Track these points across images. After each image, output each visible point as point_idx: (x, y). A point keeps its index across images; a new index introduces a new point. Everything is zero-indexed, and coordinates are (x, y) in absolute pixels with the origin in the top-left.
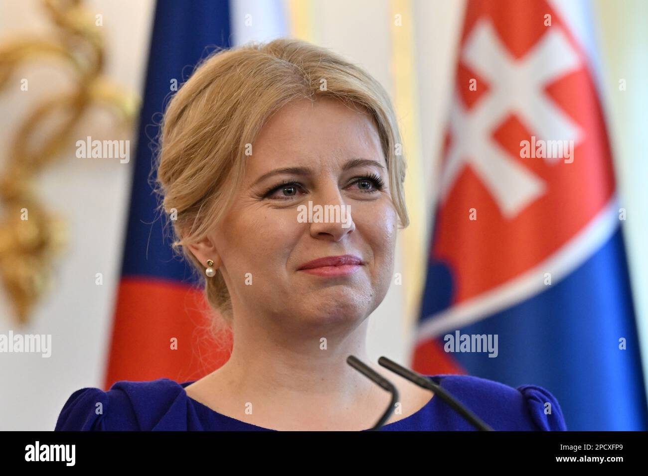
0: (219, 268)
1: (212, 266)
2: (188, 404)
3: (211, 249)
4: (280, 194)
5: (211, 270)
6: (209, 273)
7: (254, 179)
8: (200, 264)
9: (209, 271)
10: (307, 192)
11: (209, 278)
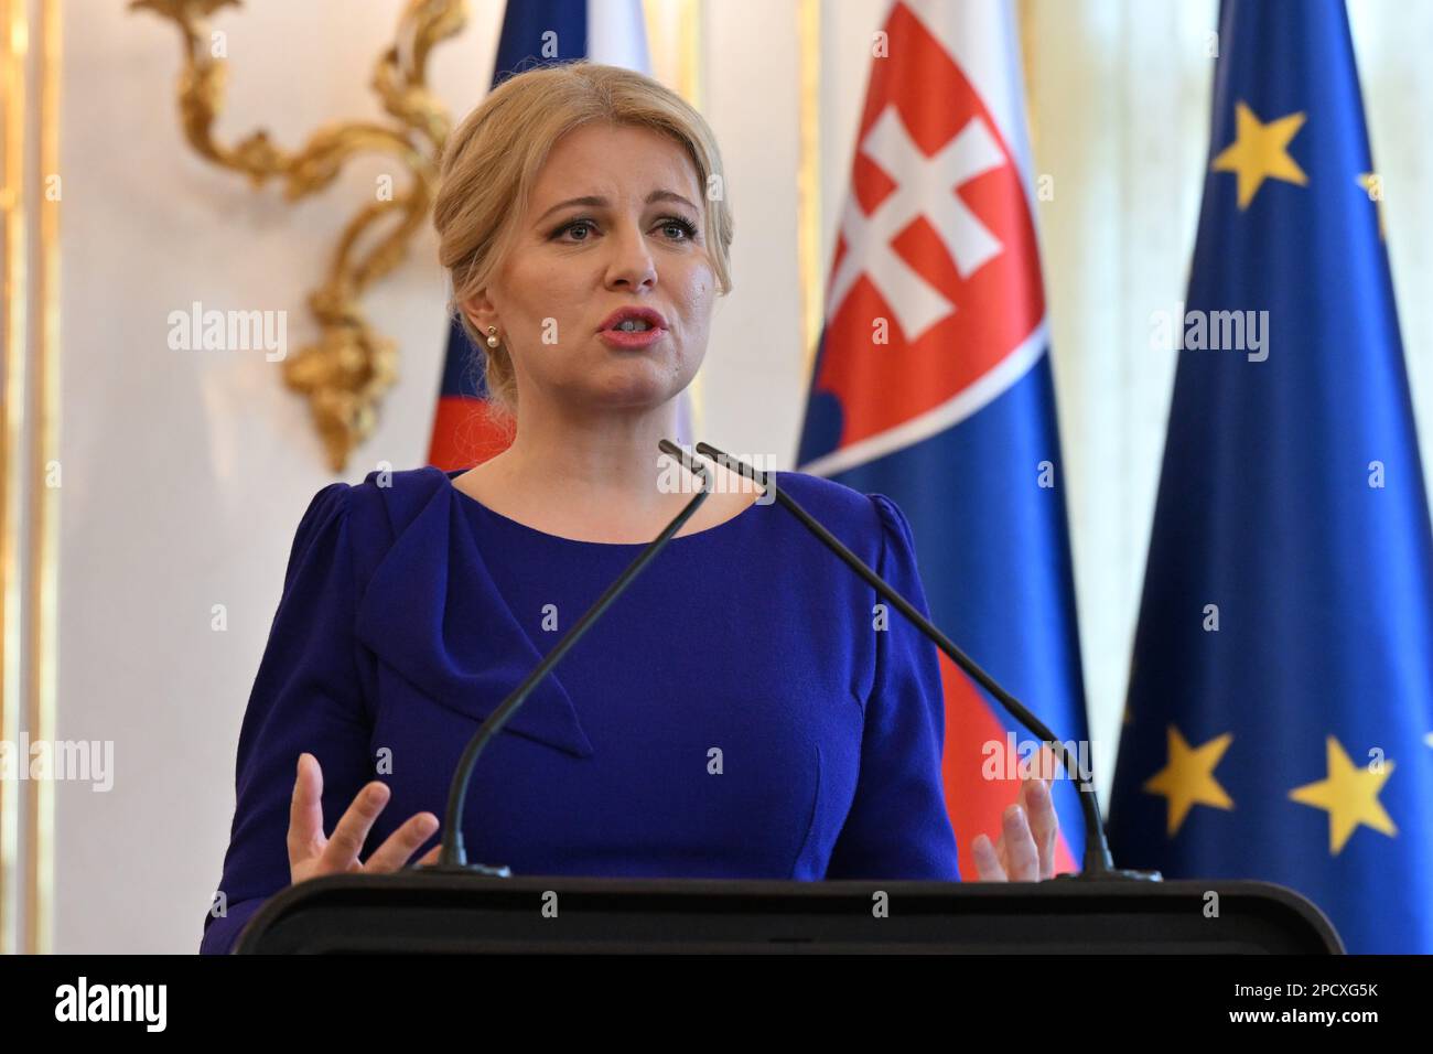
0: (502, 336)
1: (495, 334)
2: (452, 497)
3: (492, 314)
4: (568, 237)
5: (494, 340)
6: (492, 343)
7: (540, 214)
8: (480, 333)
9: (492, 340)
10: (602, 235)
11: (490, 349)
